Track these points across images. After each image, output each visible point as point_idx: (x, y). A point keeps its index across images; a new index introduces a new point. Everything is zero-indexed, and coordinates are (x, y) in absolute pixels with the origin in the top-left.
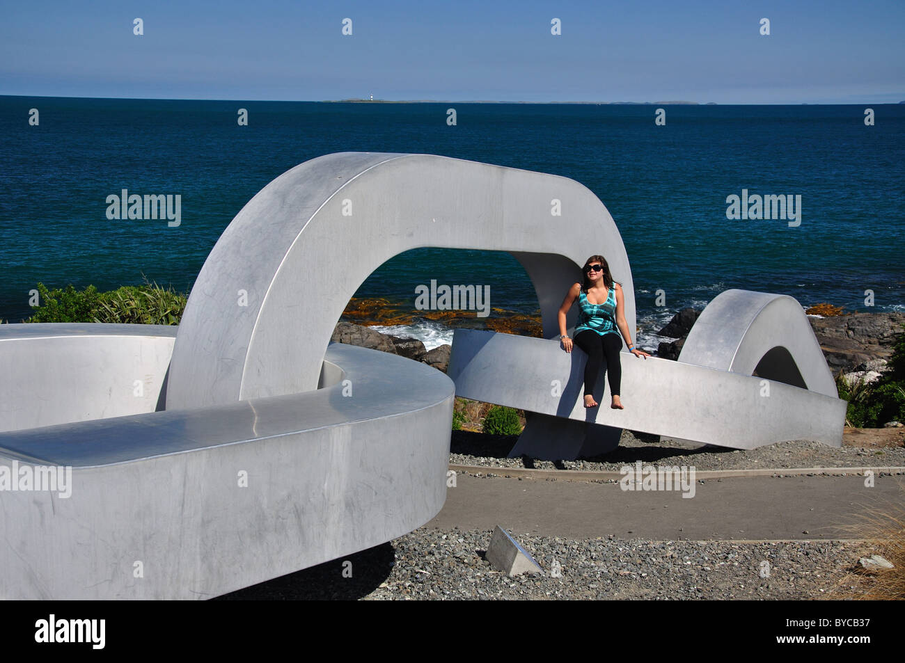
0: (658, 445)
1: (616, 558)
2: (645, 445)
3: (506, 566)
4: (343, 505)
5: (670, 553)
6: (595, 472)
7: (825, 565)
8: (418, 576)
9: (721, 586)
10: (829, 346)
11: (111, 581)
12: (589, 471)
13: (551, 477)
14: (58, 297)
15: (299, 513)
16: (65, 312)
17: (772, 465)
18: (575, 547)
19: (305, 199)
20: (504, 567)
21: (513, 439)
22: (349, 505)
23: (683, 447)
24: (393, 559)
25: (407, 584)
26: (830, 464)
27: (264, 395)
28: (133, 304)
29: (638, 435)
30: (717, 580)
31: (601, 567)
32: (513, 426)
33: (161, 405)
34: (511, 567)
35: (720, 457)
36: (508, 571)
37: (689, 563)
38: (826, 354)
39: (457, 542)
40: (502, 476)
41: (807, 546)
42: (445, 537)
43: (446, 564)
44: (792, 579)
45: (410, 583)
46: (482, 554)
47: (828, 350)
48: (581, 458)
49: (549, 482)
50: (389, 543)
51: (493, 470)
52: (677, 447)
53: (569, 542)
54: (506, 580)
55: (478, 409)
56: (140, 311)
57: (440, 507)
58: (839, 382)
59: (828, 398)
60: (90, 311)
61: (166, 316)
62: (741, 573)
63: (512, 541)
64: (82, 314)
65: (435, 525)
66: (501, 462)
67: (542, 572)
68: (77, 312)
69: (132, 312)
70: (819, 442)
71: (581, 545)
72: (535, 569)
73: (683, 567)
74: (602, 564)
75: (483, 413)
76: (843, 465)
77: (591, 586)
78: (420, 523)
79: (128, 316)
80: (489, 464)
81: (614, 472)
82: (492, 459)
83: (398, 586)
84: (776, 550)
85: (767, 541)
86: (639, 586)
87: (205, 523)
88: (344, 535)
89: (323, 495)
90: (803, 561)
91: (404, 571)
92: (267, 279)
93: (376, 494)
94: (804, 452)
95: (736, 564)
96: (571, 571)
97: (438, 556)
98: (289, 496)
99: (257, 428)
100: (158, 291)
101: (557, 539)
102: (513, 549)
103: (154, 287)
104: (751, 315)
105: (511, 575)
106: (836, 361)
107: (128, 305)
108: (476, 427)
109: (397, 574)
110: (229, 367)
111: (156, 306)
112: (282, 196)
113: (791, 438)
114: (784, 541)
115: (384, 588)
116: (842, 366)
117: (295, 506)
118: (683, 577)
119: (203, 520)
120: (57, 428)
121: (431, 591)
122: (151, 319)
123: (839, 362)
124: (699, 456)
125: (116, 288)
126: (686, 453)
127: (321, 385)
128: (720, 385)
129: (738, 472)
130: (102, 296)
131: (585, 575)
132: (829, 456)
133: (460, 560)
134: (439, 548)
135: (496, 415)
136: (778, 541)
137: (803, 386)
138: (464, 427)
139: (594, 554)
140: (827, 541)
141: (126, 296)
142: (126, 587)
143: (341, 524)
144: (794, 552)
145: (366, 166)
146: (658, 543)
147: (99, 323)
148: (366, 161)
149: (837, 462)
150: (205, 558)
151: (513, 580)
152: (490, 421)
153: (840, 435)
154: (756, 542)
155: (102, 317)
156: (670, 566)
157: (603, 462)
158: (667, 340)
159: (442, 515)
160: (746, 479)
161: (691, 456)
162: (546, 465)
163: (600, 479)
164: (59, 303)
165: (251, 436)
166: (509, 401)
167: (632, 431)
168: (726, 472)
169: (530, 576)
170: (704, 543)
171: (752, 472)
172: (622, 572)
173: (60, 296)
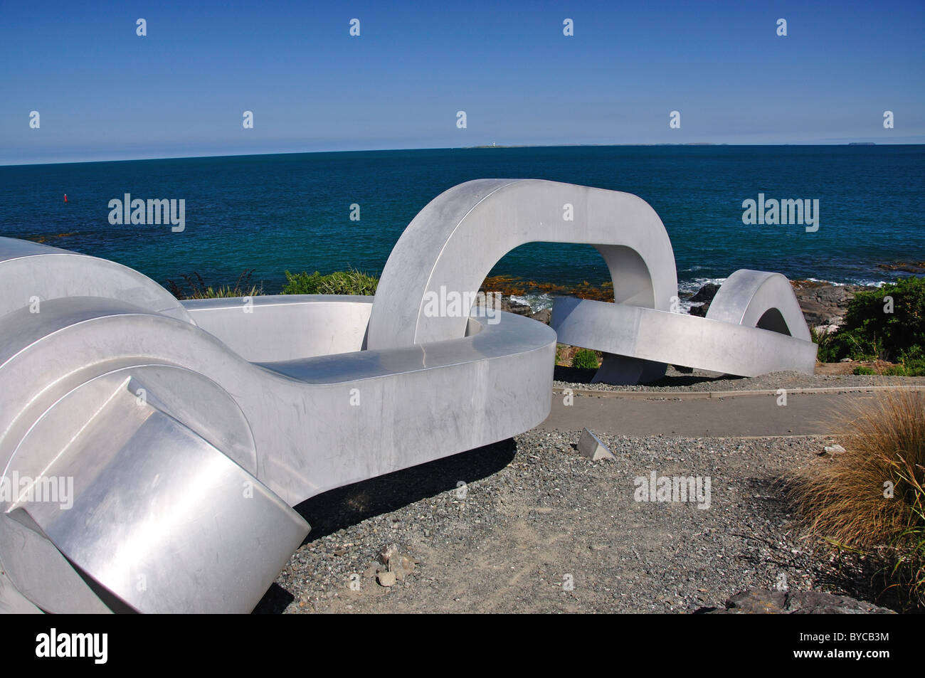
0: (691, 375)
1: (664, 449)
2: (683, 375)
3: (591, 454)
4: (484, 413)
5: (700, 446)
6: (649, 392)
7: (802, 452)
8: (532, 459)
9: (733, 466)
10: (805, 308)
11: (341, 456)
12: (645, 392)
13: (620, 396)
14: (297, 279)
15: (456, 417)
16: (301, 289)
17: (768, 387)
18: (637, 442)
19: (455, 211)
20: (589, 454)
21: (594, 371)
22: (488, 413)
23: (708, 376)
24: (516, 449)
25: (525, 465)
26: (807, 386)
27: (430, 340)
28: (342, 283)
29: (678, 368)
30: (731, 463)
31: (654, 455)
32: (593, 363)
33: (364, 346)
34: (593, 454)
35: (734, 382)
36: (592, 457)
37: (713, 452)
38: (804, 313)
39: (557, 438)
40: (587, 396)
41: (790, 440)
42: (549, 435)
43: (550, 452)
44: (780, 461)
45: (527, 464)
46: (574, 446)
47: (805, 311)
48: (640, 383)
49: (618, 399)
50: (512, 438)
51: (581, 391)
52: (704, 376)
53: (632, 439)
54: (591, 463)
55: (568, 352)
56: (347, 288)
57: (547, 415)
58: (812, 332)
59: (806, 342)
60: (316, 288)
61: (363, 291)
62: (747, 458)
63: (596, 438)
64: (312, 290)
65: (543, 427)
66: (586, 386)
67: (614, 458)
68: (308, 289)
69: (342, 288)
70: (799, 372)
71: (640, 440)
72: (610, 456)
73: (709, 454)
74: (655, 452)
75: (571, 355)
76: (815, 387)
77: (647, 467)
78: (533, 426)
79: (339, 291)
80: (578, 387)
81: (662, 393)
82: (580, 384)
83: (519, 465)
84: (770, 443)
85: (764, 437)
86: (679, 467)
87: (396, 422)
88: (485, 432)
89: (471, 405)
90: (788, 450)
91: (523, 456)
92: (431, 264)
93: (505, 405)
94: (790, 379)
95: (744, 452)
96: (634, 457)
97: (545, 447)
98: (449, 406)
99: (426, 361)
100: (358, 275)
101: (624, 437)
102: (595, 443)
103: (355, 272)
104: (754, 287)
105: (594, 459)
106: (810, 319)
107: (340, 284)
108: (568, 363)
109: (518, 458)
110: (407, 322)
111: (356, 284)
112: (440, 209)
113: (781, 370)
114: (776, 437)
115: (510, 467)
116: (813, 321)
117: (453, 414)
118: (708, 461)
119: (395, 419)
120: (304, 360)
121: (541, 469)
122: (354, 292)
123: (813, 319)
124: (720, 382)
125: (331, 273)
126: (711, 380)
127: (467, 334)
128: (735, 334)
129: (745, 392)
130: (323, 278)
131: (643, 460)
132: (807, 381)
133: (560, 450)
134: (545, 442)
135: (582, 356)
136: (772, 437)
137: (789, 334)
138: (560, 364)
139: (649, 446)
140: (803, 436)
141: (338, 278)
142: (349, 460)
143: (483, 425)
144: (782, 444)
145: (495, 188)
146: (692, 439)
147: (321, 295)
148: (496, 185)
149: (812, 385)
150: (396, 444)
151: (595, 463)
152: (577, 359)
153: (813, 367)
154: (757, 437)
155: (323, 292)
156: (700, 454)
157: (655, 386)
158: (698, 304)
159: (547, 420)
160: (751, 397)
161: (714, 382)
162: (617, 388)
163: (653, 398)
164: (298, 283)
165: (422, 367)
166: (591, 345)
167: (673, 365)
168: (739, 392)
169: (606, 460)
170: (723, 439)
171: (755, 392)
172: (667, 458)
173: (298, 279)
